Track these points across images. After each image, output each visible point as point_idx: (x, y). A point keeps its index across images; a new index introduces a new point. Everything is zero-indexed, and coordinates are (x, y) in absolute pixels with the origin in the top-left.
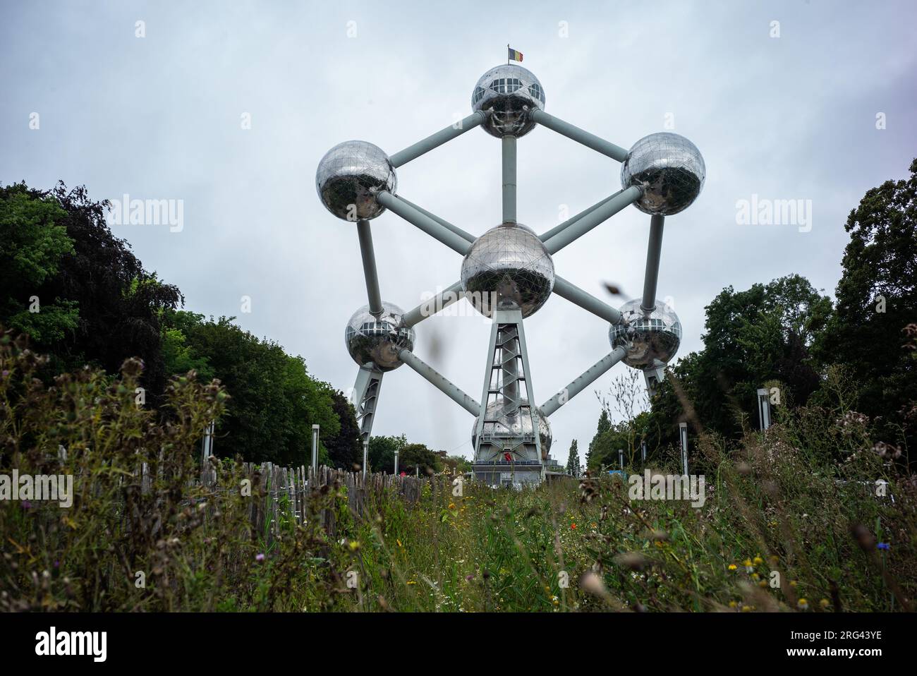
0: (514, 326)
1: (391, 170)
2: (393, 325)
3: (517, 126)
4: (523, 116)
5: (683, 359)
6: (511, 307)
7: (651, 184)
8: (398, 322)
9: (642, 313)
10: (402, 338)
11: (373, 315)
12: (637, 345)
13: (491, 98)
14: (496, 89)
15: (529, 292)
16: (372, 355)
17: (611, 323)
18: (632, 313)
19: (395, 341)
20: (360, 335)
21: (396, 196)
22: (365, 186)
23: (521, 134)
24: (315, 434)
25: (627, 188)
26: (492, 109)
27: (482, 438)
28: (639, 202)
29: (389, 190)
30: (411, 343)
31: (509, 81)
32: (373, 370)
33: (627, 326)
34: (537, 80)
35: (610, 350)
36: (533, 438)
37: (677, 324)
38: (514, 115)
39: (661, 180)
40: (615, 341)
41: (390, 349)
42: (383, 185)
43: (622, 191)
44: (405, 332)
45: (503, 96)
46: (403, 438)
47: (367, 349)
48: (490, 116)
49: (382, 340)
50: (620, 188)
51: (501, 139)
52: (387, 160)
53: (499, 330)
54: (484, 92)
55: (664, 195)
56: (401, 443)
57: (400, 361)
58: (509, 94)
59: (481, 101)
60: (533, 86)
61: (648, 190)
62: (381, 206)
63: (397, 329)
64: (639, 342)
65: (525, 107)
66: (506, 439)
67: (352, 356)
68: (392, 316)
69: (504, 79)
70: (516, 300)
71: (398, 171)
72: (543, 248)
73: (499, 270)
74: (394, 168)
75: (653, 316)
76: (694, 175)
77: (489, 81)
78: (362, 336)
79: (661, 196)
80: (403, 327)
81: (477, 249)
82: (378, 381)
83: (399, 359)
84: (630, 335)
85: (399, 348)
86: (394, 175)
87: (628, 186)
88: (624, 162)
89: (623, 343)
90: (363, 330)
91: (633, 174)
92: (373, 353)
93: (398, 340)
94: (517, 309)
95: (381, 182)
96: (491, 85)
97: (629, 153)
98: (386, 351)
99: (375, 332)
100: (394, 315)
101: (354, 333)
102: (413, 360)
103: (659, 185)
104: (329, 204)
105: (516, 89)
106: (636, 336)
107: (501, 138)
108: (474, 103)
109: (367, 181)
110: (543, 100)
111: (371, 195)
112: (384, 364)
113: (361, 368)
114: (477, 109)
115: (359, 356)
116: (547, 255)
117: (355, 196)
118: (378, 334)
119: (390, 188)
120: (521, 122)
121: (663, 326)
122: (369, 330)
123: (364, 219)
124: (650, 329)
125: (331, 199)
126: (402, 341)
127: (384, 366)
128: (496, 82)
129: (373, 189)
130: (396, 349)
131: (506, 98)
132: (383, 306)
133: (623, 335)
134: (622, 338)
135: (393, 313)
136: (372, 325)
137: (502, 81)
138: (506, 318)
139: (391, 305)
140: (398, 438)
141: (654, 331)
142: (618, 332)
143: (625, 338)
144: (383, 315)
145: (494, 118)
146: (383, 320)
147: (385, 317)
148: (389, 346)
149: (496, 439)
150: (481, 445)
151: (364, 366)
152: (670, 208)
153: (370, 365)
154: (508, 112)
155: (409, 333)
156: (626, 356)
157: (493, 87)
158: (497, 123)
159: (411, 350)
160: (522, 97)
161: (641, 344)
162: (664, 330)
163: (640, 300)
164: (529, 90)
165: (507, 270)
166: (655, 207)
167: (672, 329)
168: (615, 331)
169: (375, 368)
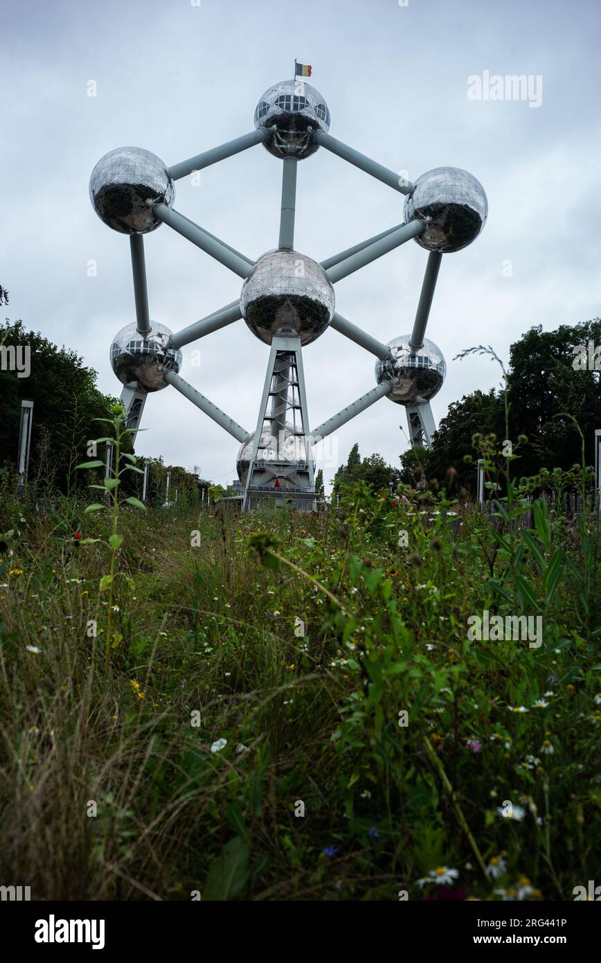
0: (293, 353)
1: (170, 182)
2: (161, 345)
3: (300, 147)
4: (307, 137)
5: (467, 396)
6: (291, 334)
7: (434, 219)
8: (166, 342)
9: (410, 350)
10: (168, 359)
11: (140, 333)
12: (402, 380)
13: (276, 115)
14: (281, 106)
15: (309, 320)
16: (137, 375)
17: (379, 357)
18: (400, 349)
19: (161, 361)
20: (126, 353)
21: (173, 210)
22: (142, 197)
23: (303, 156)
24: (109, 450)
25: (410, 222)
26: (275, 126)
27: (256, 464)
28: (419, 236)
29: (167, 204)
30: (177, 365)
31: (296, 98)
32: (138, 390)
33: (394, 362)
34: (323, 100)
35: (375, 384)
36: (307, 467)
37: (442, 363)
38: (298, 136)
39: (444, 215)
40: (381, 376)
41: (156, 369)
42: (161, 198)
43: (404, 224)
44: (172, 353)
45: (287, 113)
46: (160, 460)
47: (132, 368)
48: (273, 134)
49: (148, 360)
50: (402, 221)
51: (283, 160)
52: (166, 171)
53: (277, 357)
54: (268, 108)
55: (446, 232)
56: (158, 463)
57: (166, 382)
58: (294, 112)
59: (265, 118)
60: (320, 106)
61: (429, 224)
62: (157, 220)
63: (165, 350)
64: (405, 378)
65: (310, 128)
66: (280, 466)
67: (117, 374)
68: (160, 335)
69: (290, 96)
70: (294, 327)
71: (176, 183)
72: (326, 276)
73: (281, 295)
74: (172, 180)
75: (420, 353)
76: (477, 214)
77: (274, 96)
78: (128, 355)
79: (442, 233)
80: (171, 348)
81: (259, 272)
82: (141, 401)
83: (165, 379)
84: (396, 371)
85: (165, 369)
86: (171, 187)
87: (411, 219)
88: (408, 195)
89: (389, 379)
90: (129, 348)
91: (416, 207)
92: (138, 372)
93: (164, 361)
94: (296, 337)
95: (159, 194)
96: (277, 101)
97: (414, 186)
98: (152, 372)
99: (142, 351)
100: (161, 335)
101: (120, 351)
102: (179, 382)
103: (441, 221)
104: (103, 213)
105: (302, 107)
106: (402, 373)
107: (282, 158)
108: (256, 119)
109: (145, 192)
110: (328, 122)
111: (148, 207)
112: (149, 385)
113: (125, 386)
114: (260, 126)
115: (124, 375)
116: (329, 284)
117: (131, 206)
118: (145, 354)
119: (168, 202)
120: (303, 144)
121: (429, 364)
122: (135, 348)
123: (138, 233)
124: (417, 366)
125: (105, 208)
126: (169, 362)
127: (150, 386)
128: (282, 98)
129: (150, 201)
130: (162, 370)
131: (291, 116)
132: (150, 324)
133: (389, 370)
134: (389, 374)
135: (161, 333)
136: (139, 343)
137: (288, 97)
138: (285, 346)
139: (159, 325)
140: (155, 459)
141: (420, 368)
142: (384, 367)
143: (391, 374)
144: (150, 334)
145: (276, 136)
146: (150, 339)
147: (152, 337)
148: (155, 366)
149: (269, 465)
150: (255, 471)
151: (128, 385)
152: (450, 246)
153: (134, 384)
154: (292, 132)
155: (176, 355)
156: (391, 391)
157: (279, 103)
158: (279, 142)
159: (177, 371)
160: (307, 117)
161: (406, 380)
162: (430, 368)
163: (408, 336)
164: (316, 110)
165: (289, 296)
166: (436, 243)
167: (437, 368)
168: (382, 366)
169: (139, 387)
